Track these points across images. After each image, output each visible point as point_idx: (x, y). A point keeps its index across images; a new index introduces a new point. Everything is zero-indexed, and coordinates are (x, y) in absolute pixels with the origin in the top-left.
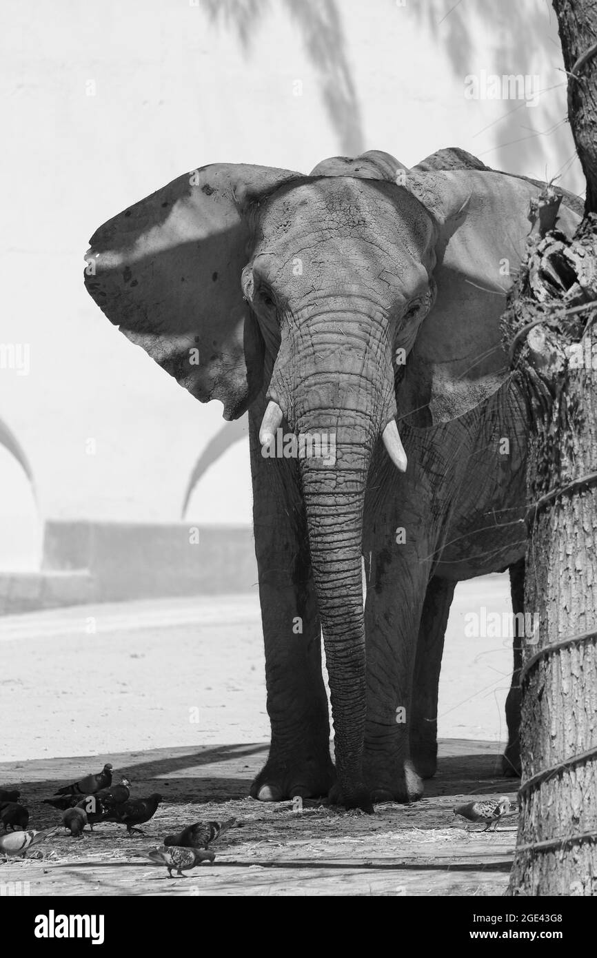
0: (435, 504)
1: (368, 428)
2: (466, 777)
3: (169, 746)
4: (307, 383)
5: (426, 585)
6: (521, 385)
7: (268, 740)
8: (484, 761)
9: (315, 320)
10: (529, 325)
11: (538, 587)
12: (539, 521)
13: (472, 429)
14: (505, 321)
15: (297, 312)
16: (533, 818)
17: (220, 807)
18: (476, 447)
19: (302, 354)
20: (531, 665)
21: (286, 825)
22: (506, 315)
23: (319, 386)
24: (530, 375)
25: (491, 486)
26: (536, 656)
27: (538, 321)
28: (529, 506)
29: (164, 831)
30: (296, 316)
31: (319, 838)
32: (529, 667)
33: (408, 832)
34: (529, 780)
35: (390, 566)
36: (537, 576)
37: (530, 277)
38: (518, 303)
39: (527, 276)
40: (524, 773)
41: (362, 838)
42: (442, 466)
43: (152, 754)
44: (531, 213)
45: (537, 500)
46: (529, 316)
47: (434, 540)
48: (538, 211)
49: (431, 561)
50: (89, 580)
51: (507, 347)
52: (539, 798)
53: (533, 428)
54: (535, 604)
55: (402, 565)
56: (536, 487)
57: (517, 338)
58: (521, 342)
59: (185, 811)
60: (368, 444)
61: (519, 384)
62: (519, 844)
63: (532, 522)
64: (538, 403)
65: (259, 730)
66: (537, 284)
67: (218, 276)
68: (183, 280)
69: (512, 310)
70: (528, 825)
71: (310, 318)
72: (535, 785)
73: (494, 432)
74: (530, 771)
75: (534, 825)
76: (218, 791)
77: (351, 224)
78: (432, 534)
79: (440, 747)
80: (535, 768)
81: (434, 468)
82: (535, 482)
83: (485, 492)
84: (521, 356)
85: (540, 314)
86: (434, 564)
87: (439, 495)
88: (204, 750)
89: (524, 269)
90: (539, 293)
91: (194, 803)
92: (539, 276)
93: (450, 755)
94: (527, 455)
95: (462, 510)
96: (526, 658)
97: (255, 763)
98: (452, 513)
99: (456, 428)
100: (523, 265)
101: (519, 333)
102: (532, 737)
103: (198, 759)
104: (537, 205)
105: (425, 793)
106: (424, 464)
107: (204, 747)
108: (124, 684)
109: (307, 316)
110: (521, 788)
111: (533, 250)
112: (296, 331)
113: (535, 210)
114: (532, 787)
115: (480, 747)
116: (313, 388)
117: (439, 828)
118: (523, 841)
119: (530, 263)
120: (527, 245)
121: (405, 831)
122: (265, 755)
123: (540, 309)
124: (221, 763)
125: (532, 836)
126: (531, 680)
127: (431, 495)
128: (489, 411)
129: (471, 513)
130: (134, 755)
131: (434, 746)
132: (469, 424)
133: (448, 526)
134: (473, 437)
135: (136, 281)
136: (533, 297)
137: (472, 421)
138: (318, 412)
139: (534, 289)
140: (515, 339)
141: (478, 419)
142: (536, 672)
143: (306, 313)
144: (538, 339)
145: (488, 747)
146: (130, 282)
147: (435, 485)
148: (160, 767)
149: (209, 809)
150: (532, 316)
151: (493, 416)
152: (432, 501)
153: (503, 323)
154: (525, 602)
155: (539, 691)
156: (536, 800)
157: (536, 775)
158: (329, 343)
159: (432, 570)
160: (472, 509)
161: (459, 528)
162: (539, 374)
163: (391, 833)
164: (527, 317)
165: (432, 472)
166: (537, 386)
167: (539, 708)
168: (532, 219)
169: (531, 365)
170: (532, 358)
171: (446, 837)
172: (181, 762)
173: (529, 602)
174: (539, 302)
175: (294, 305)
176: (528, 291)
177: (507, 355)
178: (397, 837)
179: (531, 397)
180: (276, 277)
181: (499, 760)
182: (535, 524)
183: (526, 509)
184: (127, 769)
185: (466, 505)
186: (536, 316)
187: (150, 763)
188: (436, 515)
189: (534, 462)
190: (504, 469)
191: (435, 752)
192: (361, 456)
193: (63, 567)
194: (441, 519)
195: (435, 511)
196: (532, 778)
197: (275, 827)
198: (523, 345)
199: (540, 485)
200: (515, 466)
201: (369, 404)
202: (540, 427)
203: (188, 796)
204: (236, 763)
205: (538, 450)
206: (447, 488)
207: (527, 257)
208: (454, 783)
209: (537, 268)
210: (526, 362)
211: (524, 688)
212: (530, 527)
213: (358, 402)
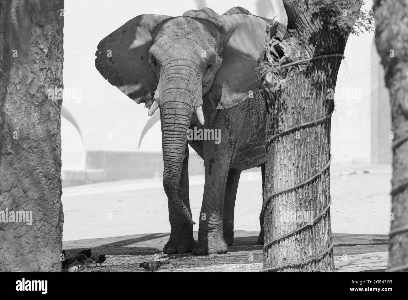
0: (230, 141)
1: (188, 109)
2: (244, 245)
3: (133, 234)
4: (166, 92)
5: (228, 171)
6: (263, 95)
7: (170, 232)
8: (251, 239)
9: (170, 69)
10: (266, 72)
11: (270, 171)
12: (270, 146)
13: (244, 112)
14: (257, 70)
15: (164, 67)
16: (269, 259)
17: (151, 256)
18: (246, 119)
19: (165, 82)
20: (268, 201)
21: (176, 263)
22: (258, 68)
23: (169, 93)
24: (266, 91)
25: (252, 135)
26: (269, 198)
27: (270, 70)
28: (267, 141)
29: (130, 266)
30: (164, 68)
31: (189, 267)
32: (267, 202)
33: (222, 265)
34: (267, 244)
35: (214, 164)
36: (270, 167)
37: (267, 54)
38: (262, 64)
39: (265, 54)
40: (265, 242)
41: (205, 267)
42: (233, 126)
43: (126, 237)
44: (267, 30)
45: (270, 138)
46: (266, 69)
47: (231, 155)
48: (269, 29)
49: (230, 162)
50: (103, 173)
51: (258, 81)
52: (271, 251)
53: (268, 111)
54: (269, 177)
55: (219, 164)
56: (269, 133)
57: (262, 77)
58: (263, 79)
59: (138, 258)
60: (189, 116)
61: (262, 95)
62: (264, 268)
63: (268, 147)
64: (270, 102)
65: (167, 228)
66: (269, 56)
67: (143, 58)
68: (130, 60)
69: (260, 67)
70: (267, 261)
71: (168, 69)
72: (270, 246)
73: (252, 114)
74: (268, 241)
75: (269, 261)
76: (151, 251)
77: (185, 33)
78: (230, 152)
79: (235, 233)
80: (269, 240)
81: (230, 127)
82: (269, 131)
83: (249, 137)
84: (263, 84)
85: (270, 68)
86: (231, 163)
87: (232, 137)
88: (146, 236)
89: (264, 51)
90: (270, 60)
91: (141, 255)
92: (270, 54)
93: (238, 237)
94: (266, 121)
95: (241, 144)
96: (266, 198)
97: (165, 240)
98: (237, 144)
99: (238, 112)
100: (264, 49)
101: (263, 75)
102: (268, 228)
103: (143, 239)
104: (269, 27)
105: (229, 251)
106: (226, 126)
107: (146, 234)
108: (116, 211)
109: (167, 68)
110: (264, 247)
111: (268, 44)
112: (164, 74)
113: (268, 29)
114: (268, 247)
115: (250, 233)
116: (168, 94)
117: (234, 264)
118: (265, 267)
119: (266, 48)
120: (265, 42)
121: (221, 265)
122: (168, 237)
123: (270, 66)
124: (152, 240)
125: (268, 266)
126: (268, 206)
127: (229, 138)
128: (251, 105)
129: (244, 145)
130: (119, 238)
131: (232, 233)
132: (243, 110)
133: (236, 150)
134: (245, 115)
135: (114, 61)
136: (268, 61)
137: (244, 109)
138: (169, 103)
139: (268, 58)
140: (261, 77)
141: (246, 109)
142: (270, 203)
143: (167, 67)
144: (270, 77)
145: (253, 233)
146: (112, 62)
147: (230, 134)
148: (129, 242)
149: (147, 257)
150: (267, 69)
151: (252, 108)
152: (229, 140)
153: (257, 71)
154: (265, 177)
155: (271, 211)
156: (270, 252)
157: (270, 242)
158: (174, 77)
159: (230, 166)
160: (244, 143)
161: (240, 150)
162: (270, 91)
163: (216, 265)
164: (265, 69)
165: (229, 129)
166: (269, 96)
167: (271, 217)
168: (267, 32)
169: (267, 87)
170: (267, 85)
171: (237, 267)
172: (137, 240)
173: (267, 177)
174: (270, 63)
175: (163, 64)
176: (266, 59)
177: (258, 83)
178: (218, 267)
179: (267, 99)
180: (157, 54)
181: (257, 238)
182: (269, 147)
183: (265, 142)
184: (116, 243)
185: (242, 142)
186: (269, 69)
187: (125, 240)
188: (231, 145)
189: (269, 123)
190: (256, 128)
191: (233, 235)
192: (185, 120)
193: (93, 168)
194: (233, 147)
195: (231, 143)
196: (268, 243)
197: (172, 264)
198: (264, 80)
199: (271, 132)
200: (261, 127)
201: (189, 100)
202: (271, 111)
203: (139, 252)
204: (158, 240)
205: (270, 119)
206: (235, 135)
207: (265, 46)
208: (240, 247)
209: (269, 50)
210: (265, 86)
211: (265, 210)
212: (267, 149)
213: (184, 100)
